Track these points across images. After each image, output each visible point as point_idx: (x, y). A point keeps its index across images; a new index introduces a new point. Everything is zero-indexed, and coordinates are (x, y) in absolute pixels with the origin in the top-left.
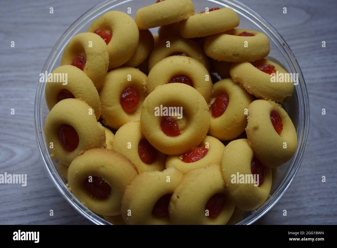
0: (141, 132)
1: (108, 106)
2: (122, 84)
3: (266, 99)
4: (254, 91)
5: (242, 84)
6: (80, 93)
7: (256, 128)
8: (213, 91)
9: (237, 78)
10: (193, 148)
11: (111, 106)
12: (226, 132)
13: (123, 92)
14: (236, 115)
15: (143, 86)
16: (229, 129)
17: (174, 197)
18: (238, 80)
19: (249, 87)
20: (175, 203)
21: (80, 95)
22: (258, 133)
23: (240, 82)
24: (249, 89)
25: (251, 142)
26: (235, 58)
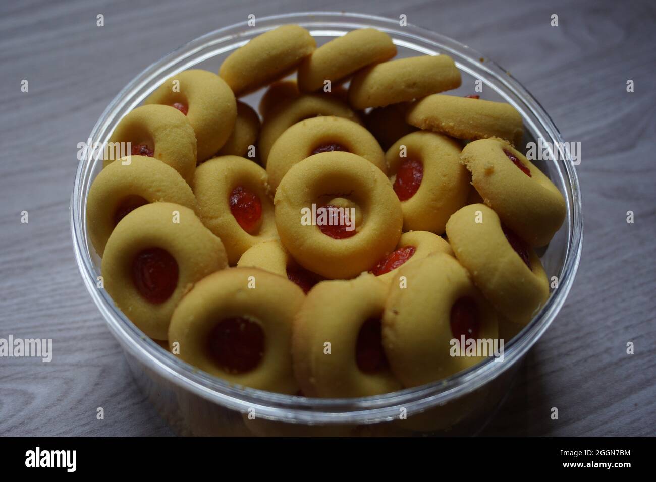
0: (283, 251)
1: (211, 218)
2: (226, 177)
3: (486, 136)
4: (462, 127)
5: (438, 126)
6: (159, 191)
7: (489, 172)
8: (388, 163)
9: (425, 121)
10: (387, 254)
11: (217, 218)
12: (436, 211)
13: (231, 194)
14: (444, 176)
15: (263, 182)
16: (439, 204)
17: (389, 315)
18: (427, 122)
19: (451, 124)
20: (392, 325)
21: (159, 194)
22: (495, 178)
23: (433, 124)
24: (452, 127)
25: (489, 198)
26: (411, 90)
